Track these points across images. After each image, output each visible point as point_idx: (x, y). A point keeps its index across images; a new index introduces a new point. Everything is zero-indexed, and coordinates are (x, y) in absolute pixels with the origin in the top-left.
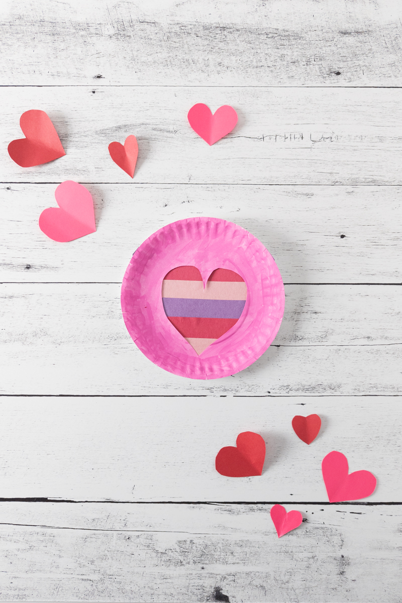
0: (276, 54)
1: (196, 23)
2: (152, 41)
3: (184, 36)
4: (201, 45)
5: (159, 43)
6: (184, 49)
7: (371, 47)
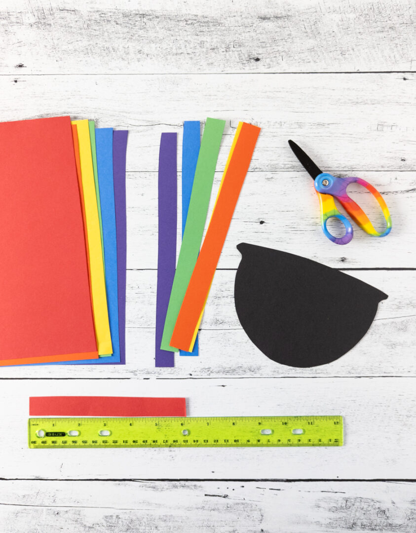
0: (196, 41)
1: (116, 11)
2: (72, 29)
3: (104, 23)
4: (120, 32)
5: (80, 31)
6: (104, 37)
7: (290, 33)
